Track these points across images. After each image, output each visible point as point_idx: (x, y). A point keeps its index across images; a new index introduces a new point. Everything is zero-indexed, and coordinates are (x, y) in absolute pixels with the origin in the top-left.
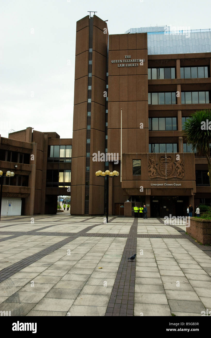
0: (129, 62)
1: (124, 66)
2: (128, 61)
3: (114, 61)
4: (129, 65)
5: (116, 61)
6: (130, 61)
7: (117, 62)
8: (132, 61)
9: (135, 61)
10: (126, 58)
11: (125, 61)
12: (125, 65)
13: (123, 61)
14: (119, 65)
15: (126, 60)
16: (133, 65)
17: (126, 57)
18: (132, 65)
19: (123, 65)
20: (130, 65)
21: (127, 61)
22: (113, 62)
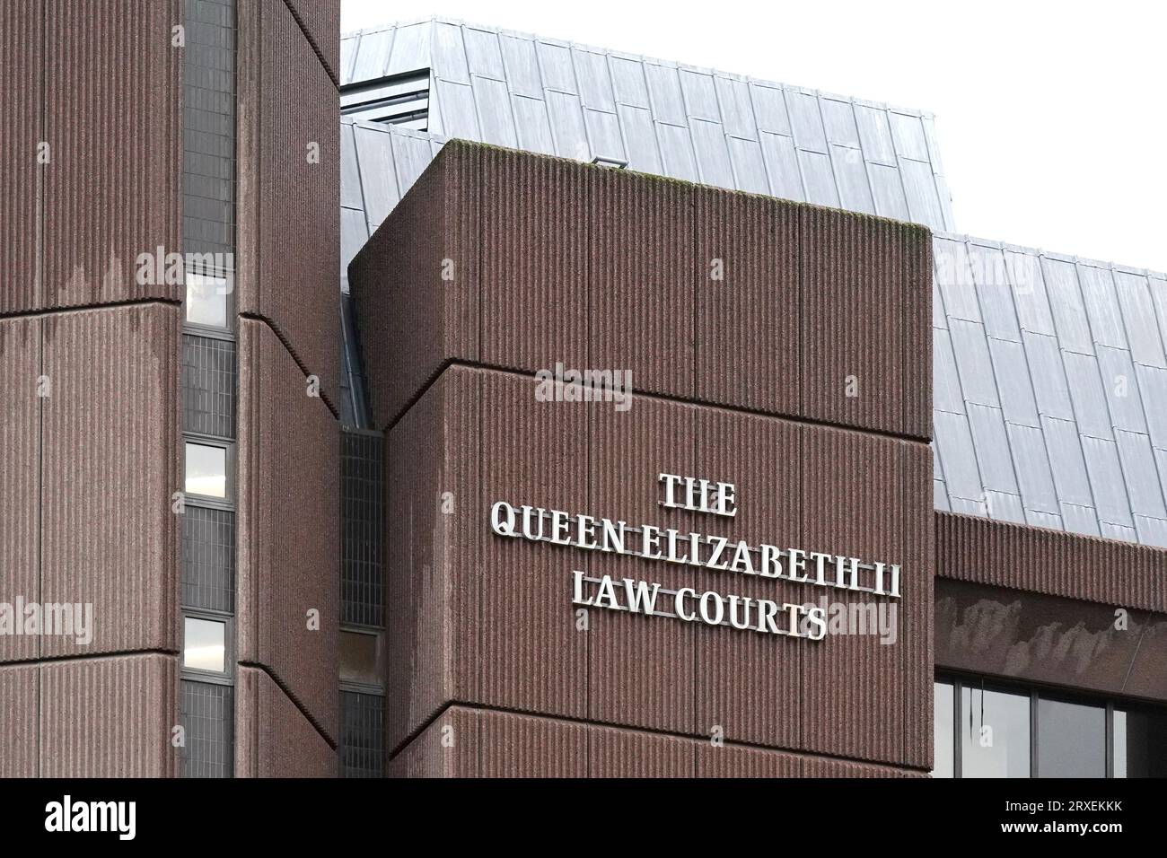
0: (712, 563)
1: (649, 609)
2: (706, 550)
3: (519, 517)
4: (712, 614)
5: (548, 522)
6: (728, 554)
7: (556, 539)
8: (756, 557)
9: (786, 570)
10: (670, 503)
11: (665, 540)
12: (665, 601)
13: (634, 539)
14: (590, 588)
15: (673, 534)
16: (767, 622)
17: (680, 489)
18: (754, 610)
19: (642, 596)
20: (723, 609)
21: (684, 546)
22: (509, 528)
